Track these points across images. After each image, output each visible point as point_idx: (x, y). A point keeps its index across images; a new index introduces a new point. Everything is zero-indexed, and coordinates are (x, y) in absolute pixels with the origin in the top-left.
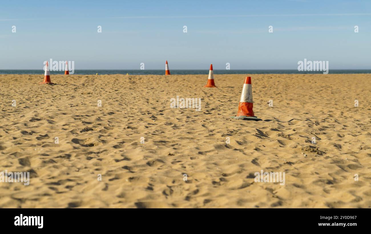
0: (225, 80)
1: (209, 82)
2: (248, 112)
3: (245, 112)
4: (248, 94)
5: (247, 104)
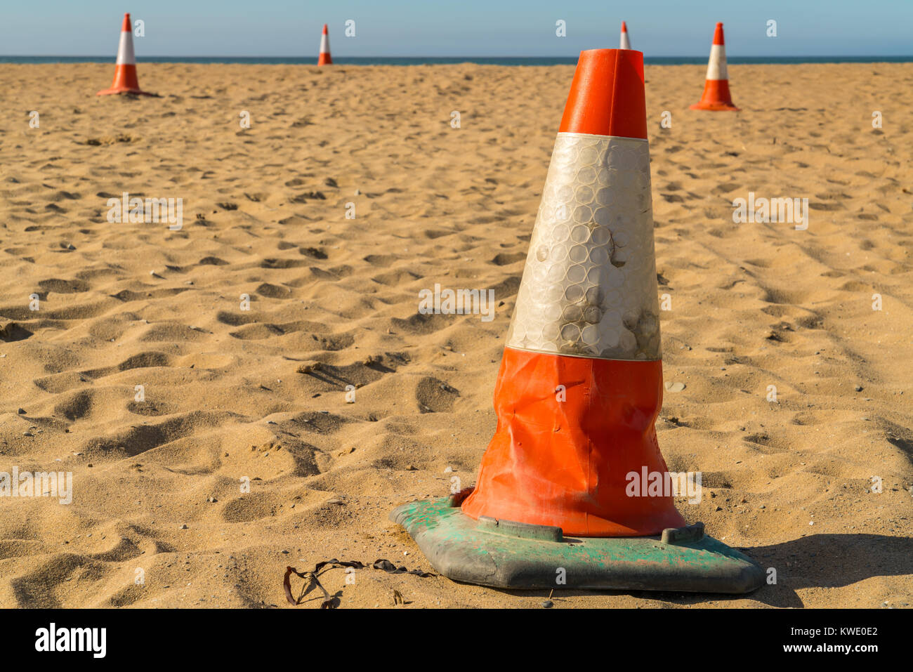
0: (788, 83)
1: (710, 90)
2: (585, 483)
3: (545, 474)
4: (590, 255)
5: (580, 383)
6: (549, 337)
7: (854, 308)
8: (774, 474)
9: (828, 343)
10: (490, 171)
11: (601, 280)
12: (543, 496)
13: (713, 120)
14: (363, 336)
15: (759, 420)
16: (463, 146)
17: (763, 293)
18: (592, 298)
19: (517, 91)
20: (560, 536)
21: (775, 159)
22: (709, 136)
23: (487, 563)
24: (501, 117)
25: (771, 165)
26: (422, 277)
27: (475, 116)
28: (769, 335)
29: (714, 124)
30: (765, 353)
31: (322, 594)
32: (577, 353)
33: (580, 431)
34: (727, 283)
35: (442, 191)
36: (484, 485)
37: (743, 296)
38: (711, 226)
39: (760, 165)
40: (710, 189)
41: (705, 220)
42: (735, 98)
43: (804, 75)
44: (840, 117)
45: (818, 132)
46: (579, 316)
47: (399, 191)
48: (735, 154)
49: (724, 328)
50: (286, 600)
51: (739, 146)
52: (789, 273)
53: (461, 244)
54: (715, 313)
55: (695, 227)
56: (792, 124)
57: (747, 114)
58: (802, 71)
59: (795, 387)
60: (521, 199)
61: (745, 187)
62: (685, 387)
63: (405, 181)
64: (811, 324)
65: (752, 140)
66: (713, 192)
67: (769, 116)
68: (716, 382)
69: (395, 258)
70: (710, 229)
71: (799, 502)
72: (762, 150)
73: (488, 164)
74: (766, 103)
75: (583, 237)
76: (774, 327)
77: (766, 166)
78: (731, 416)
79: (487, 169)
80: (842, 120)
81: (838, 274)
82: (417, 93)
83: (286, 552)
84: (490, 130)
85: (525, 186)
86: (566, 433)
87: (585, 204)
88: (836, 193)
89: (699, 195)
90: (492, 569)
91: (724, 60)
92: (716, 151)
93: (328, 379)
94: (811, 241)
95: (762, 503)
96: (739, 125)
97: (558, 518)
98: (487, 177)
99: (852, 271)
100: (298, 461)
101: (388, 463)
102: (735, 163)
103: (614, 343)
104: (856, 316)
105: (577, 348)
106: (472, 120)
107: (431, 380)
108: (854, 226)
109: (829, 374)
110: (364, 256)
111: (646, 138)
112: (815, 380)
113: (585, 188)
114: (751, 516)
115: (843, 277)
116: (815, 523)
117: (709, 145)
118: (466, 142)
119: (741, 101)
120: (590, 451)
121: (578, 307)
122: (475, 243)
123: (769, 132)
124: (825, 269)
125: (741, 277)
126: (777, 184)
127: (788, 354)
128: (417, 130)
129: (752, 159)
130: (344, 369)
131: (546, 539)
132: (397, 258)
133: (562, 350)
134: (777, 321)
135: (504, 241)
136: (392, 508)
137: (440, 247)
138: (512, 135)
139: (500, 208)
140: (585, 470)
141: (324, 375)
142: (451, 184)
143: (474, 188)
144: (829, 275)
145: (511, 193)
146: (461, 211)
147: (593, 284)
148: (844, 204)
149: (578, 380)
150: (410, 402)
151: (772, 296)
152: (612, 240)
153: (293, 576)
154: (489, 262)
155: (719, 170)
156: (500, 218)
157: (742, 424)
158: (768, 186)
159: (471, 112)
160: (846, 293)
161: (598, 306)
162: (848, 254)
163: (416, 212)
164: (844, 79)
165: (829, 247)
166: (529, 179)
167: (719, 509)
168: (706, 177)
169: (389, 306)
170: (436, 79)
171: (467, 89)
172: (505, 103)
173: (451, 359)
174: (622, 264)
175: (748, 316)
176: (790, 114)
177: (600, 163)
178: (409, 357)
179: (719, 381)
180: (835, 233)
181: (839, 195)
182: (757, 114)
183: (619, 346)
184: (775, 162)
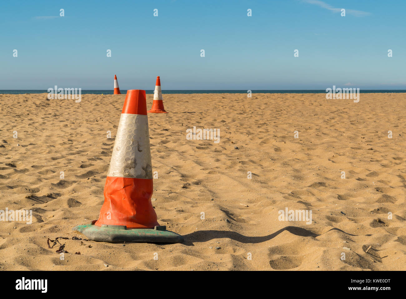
0: (187, 102)
1: (155, 105)
2: (132, 214)
3: (121, 212)
4: (132, 149)
5: (130, 185)
6: (121, 172)
7: (212, 179)
8: (186, 219)
9: (202, 188)
10: (69, 137)
11: (135, 156)
12: (120, 218)
13: (157, 117)
14: (43, 189)
15: (180, 206)
16: (54, 128)
17: (180, 175)
18: (133, 161)
19: (71, 105)
20: (126, 228)
21: (183, 131)
22: (156, 123)
23: (106, 235)
24: (67, 116)
25: (181, 134)
26: (55, 172)
27: (55, 115)
28: (183, 186)
29: (158, 118)
30: (182, 191)
31: (59, 245)
32: (129, 177)
33: (130, 199)
34: (167, 172)
35: (52, 144)
36: (102, 217)
37: (173, 176)
38: (160, 155)
39: (177, 134)
40: (158, 143)
41: (157, 153)
42: (165, 108)
43: (194, 98)
44: (208, 116)
45: (200, 121)
46: (129, 166)
47: (34, 145)
48: (166, 130)
49: (167, 185)
50: (48, 247)
51: (168, 126)
52: (189, 169)
53: (66, 162)
54: (164, 181)
55: (154, 155)
56: (189, 118)
57: (171, 115)
58: (193, 97)
59: (192, 199)
60: (85, 146)
61: (172, 141)
62: (156, 200)
63: (35, 141)
64: (197, 183)
65: (173, 124)
66: (159, 144)
67: (180, 115)
68: (166, 198)
69: (43, 167)
70: (159, 156)
71: (193, 224)
72: (177, 128)
73: (67, 134)
74: (178, 110)
75: (130, 144)
76: (185, 184)
77: (180, 134)
78: (172, 206)
79: (67, 136)
80: (209, 117)
81: (207, 169)
82: (26, 106)
83: (45, 237)
84: (64, 121)
85: (85, 142)
86: (126, 200)
87: (130, 134)
88: (207, 143)
89: (154, 144)
90: (107, 237)
91: (161, 92)
92: (159, 129)
93: (36, 200)
94: (197, 159)
95: (182, 225)
96: (168, 119)
97: (125, 224)
98: (68, 139)
99: (211, 168)
100: (37, 219)
101: (65, 218)
102: (167, 133)
103: (139, 174)
104: (213, 182)
105: (129, 175)
106: (55, 117)
107: (72, 199)
108: (213, 154)
109: (203, 195)
110: (31, 166)
111: (147, 115)
112: (198, 197)
113: (130, 129)
114: (179, 228)
115: (208, 170)
116: (198, 229)
117: (156, 126)
118: (54, 126)
119: (168, 109)
120: (134, 205)
121: (129, 164)
122: (72, 161)
123: (180, 121)
124: (202, 168)
125: (172, 170)
126: (183, 140)
127: (190, 191)
128: (32, 122)
129: (174, 132)
130: (40, 197)
131: (122, 229)
132: (44, 167)
133: (125, 176)
134: (185, 183)
135: (82, 161)
136: (72, 227)
137: (59, 163)
138: (74, 123)
139: (77, 150)
140: (132, 210)
141: (34, 199)
142: (54, 142)
143: (64, 143)
144: (203, 169)
145: (80, 144)
146: (62, 151)
147: (133, 157)
148: (209, 147)
149: (129, 184)
150: (66, 206)
151: (183, 176)
152: (138, 144)
153: (50, 241)
154: (79, 167)
155: (161, 136)
156: (78, 153)
157: (175, 208)
158: (181, 141)
159: (53, 114)
160: (209, 174)
161: (135, 163)
162: (210, 163)
163: (45, 152)
164: (211, 100)
165: (204, 162)
166: (86, 140)
167: (169, 227)
168: (156, 138)
169: (47, 181)
170: (33, 100)
171: (48, 104)
172: (67, 110)
173: (75, 194)
174: (141, 151)
175: (175, 181)
176: (188, 114)
177: (134, 122)
178: (60, 194)
179: (167, 198)
180: (206, 157)
181: (207, 144)
182: (175, 114)
183: (141, 175)
184: (183, 133)
